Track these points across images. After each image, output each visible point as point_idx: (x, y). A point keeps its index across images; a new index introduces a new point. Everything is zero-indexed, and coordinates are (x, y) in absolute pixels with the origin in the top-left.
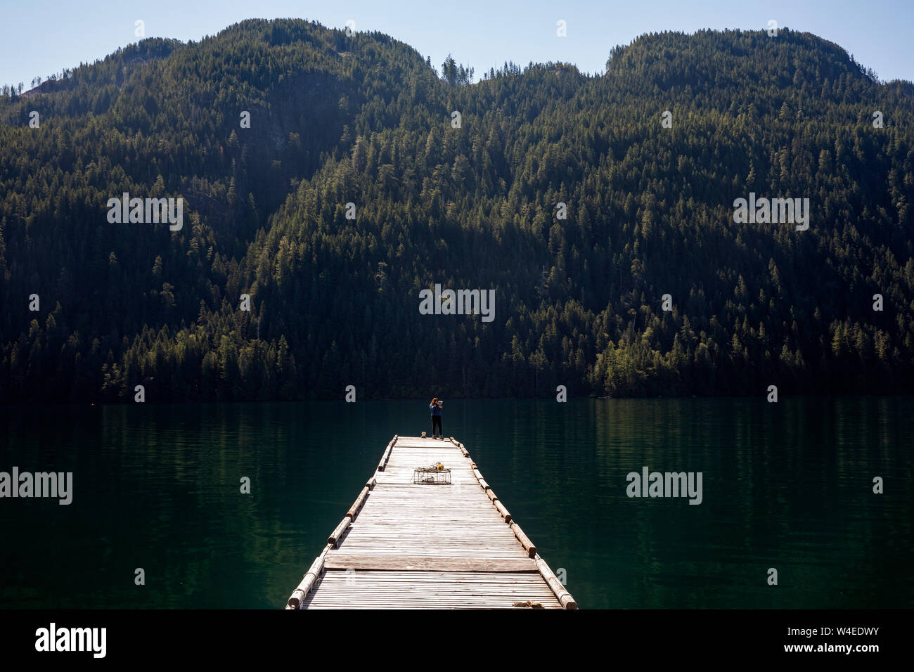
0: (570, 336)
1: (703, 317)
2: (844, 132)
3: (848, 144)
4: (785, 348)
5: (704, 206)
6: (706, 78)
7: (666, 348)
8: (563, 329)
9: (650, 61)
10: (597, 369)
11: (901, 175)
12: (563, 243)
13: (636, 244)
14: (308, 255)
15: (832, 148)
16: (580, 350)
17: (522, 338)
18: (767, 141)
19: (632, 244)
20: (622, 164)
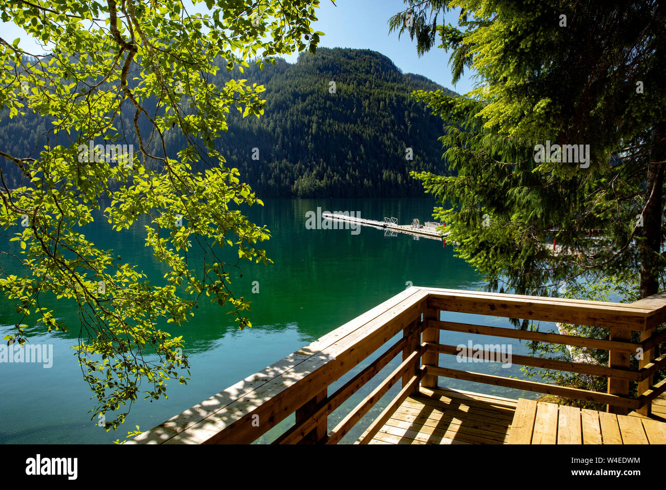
0: (284, 174)
1: (335, 167)
2: (390, 95)
3: (391, 100)
4: (365, 180)
5: (337, 122)
6: (338, 68)
7: (321, 179)
8: (281, 170)
9: (315, 60)
10: (295, 186)
11: (409, 113)
12: (281, 135)
13: (310, 137)
14: (177, 138)
15: (385, 101)
16: (288, 179)
17: (265, 174)
18: (361, 97)
19: (308, 137)
20: (305, 104)
